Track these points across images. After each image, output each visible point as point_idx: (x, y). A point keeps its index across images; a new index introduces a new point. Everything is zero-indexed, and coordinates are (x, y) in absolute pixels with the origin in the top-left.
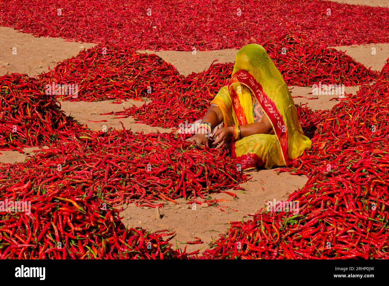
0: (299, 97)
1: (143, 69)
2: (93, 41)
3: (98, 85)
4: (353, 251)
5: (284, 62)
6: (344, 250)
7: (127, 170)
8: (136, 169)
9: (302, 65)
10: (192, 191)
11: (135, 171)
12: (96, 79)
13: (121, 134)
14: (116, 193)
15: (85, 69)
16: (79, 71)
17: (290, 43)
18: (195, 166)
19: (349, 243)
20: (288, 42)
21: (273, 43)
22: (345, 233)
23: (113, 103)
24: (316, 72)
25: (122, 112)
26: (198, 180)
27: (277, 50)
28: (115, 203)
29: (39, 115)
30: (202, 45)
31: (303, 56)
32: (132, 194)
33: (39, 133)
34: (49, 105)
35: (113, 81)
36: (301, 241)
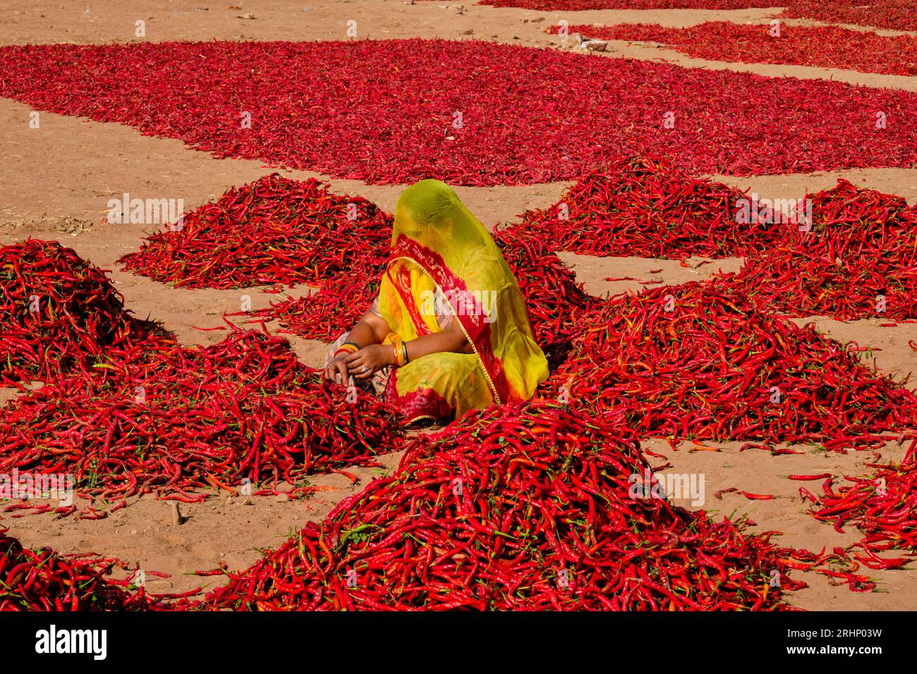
0: (627, 279)
1: (335, 227)
2: (314, 167)
3: (244, 257)
4: (457, 595)
5: (621, 211)
6: (443, 593)
7: (153, 430)
8: (170, 427)
9: (656, 216)
10: (272, 470)
11: (168, 432)
12: (242, 246)
13: (171, 359)
14: (124, 474)
15: (227, 227)
16: (214, 231)
17: (639, 174)
18: (284, 423)
19: (451, 580)
20: (634, 170)
21: (606, 172)
22: (449, 560)
23: (265, 291)
24: (679, 229)
25: (266, 310)
26: (288, 449)
27: (610, 188)
28: (117, 493)
29: (72, 319)
30: (513, 173)
31: (659, 199)
32: (156, 475)
33: (66, 354)
34: (93, 300)
35: (273, 249)
36: (367, 575)
